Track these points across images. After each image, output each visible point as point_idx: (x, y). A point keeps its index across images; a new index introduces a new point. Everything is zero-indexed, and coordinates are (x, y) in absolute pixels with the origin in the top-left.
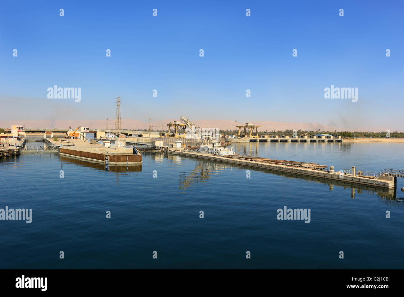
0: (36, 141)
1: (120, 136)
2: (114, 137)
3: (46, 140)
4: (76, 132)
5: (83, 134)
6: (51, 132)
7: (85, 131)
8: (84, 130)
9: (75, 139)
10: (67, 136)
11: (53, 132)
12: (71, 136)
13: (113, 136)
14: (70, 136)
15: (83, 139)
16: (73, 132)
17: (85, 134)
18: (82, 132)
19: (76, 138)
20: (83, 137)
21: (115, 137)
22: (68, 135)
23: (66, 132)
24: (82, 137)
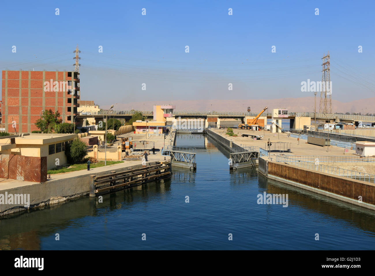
0: (192, 133)
1: (344, 126)
2: (333, 127)
3: (209, 131)
4: (261, 118)
5: (277, 121)
6: (216, 118)
7: (282, 116)
8: (280, 113)
9: (259, 130)
10: (243, 125)
11: (220, 117)
12: (252, 125)
13: (330, 126)
14: (249, 125)
15: (277, 131)
16: (255, 117)
17: (280, 121)
18: (275, 118)
19: (260, 128)
20: (277, 127)
21: (335, 129)
22: (246, 123)
23: (242, 118)
24: (274, 127)
